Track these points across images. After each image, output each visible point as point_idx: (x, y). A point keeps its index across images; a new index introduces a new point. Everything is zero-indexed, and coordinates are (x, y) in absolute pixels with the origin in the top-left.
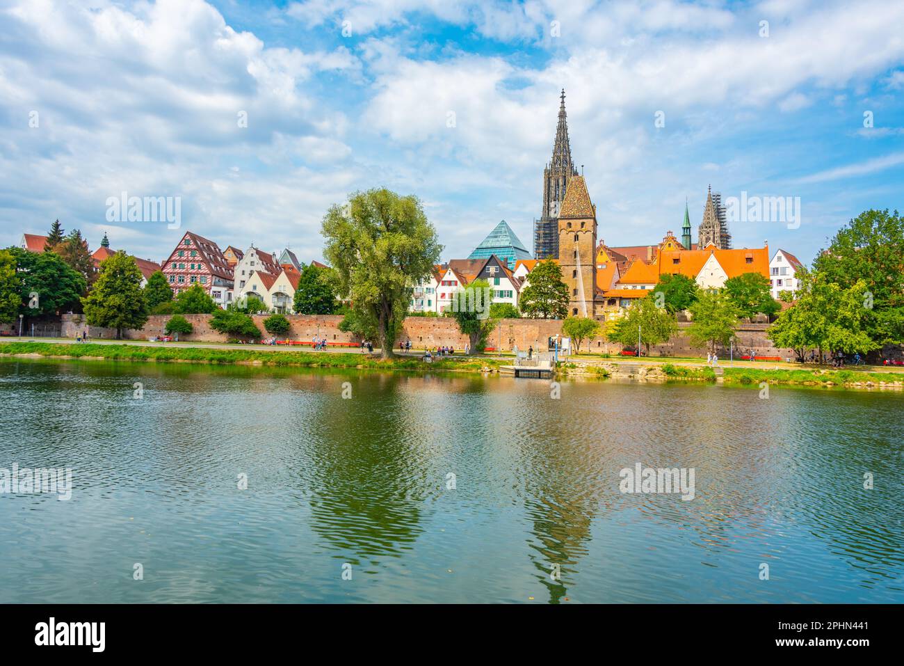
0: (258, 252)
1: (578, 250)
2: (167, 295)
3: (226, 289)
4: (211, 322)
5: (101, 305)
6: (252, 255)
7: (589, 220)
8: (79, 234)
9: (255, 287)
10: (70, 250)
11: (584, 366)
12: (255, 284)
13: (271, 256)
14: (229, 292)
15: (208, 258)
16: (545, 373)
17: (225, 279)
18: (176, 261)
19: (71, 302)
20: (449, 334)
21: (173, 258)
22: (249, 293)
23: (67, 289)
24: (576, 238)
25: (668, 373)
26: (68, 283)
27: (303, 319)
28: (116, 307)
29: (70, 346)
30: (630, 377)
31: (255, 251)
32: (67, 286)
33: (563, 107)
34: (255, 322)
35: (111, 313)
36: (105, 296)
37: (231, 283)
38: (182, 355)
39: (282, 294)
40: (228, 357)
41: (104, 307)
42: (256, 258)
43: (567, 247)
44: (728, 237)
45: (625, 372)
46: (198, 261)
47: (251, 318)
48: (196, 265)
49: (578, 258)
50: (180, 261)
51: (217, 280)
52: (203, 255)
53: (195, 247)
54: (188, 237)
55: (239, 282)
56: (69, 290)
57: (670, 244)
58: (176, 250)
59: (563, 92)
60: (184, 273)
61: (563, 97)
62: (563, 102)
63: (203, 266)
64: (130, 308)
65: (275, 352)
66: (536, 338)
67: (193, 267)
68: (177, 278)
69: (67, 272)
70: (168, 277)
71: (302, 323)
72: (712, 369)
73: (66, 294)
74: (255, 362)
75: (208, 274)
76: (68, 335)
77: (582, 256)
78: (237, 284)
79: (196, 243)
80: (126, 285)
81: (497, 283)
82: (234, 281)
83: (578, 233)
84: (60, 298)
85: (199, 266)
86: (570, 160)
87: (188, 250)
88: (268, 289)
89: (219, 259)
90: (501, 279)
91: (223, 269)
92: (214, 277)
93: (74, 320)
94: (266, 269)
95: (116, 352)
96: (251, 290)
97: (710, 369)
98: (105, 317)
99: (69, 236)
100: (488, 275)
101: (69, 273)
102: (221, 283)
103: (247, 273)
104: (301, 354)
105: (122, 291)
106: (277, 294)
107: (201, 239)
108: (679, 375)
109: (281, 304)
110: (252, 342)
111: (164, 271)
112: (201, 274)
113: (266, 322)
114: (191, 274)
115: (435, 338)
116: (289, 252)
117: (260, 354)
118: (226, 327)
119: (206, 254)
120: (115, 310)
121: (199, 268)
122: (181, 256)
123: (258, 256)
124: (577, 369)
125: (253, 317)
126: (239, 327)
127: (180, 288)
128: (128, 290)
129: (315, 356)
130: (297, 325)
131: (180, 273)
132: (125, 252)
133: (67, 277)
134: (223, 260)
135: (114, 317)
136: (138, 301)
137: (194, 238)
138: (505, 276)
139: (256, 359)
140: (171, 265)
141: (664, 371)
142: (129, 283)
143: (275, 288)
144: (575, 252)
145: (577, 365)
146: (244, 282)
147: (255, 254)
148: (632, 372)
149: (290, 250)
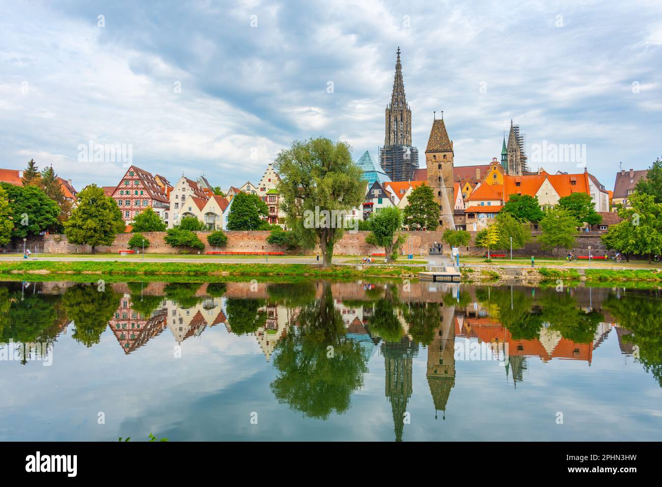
0: (188, 181)
1: (442, 176)
2: (118, 216)
3: (163, 210)
4: (166, 238)
5: (80, 227)
6: (183, 183)
7: (449, 153)
8: (51, 170)
9: (190, 209)
10: (45, 183)
11: (479, 270)
12: (190, 206)
13: (196, 183)
14: (166, 212)
15: (148, 186)
16: (456, 277)
17: (161, 202)
18: (123, 188)
19: (50, 224)
20: (352, 243)
21: (121, 187)
22: (186, 214)
23: (47, 214)
24: (440, 166)
25: (543, 275)
26: (48, 210)
27: (237, 234)
28: (92, 229)
29: (71, 263)
30: (516, 278)
31: (185, 180)
32: (47, 212)
33: (399, 61)
34: (199, 237)
35: (89, 234)
36: (83, 221)
37: (168, 205)
38: (165, 269)
39: (212, 214)
40: (202, 269)
41: (83, 229)
42: (186, 185)
43: (433, 173)
44: (525, 158)
45: (511, 274)
46: (140, 189)
47: (195, 234)
48: (139, 192)
49: (443, 182)
50: (126, 189)
51: (156, 203)
52: (143, 184)
53: (137, 177)
54: (132, 170)
55: (174, 204)
56: (49, 216)
57: (495, 168)
58: (123, 180)
59: (399, 50)
60: (129, 198)
61: (399, 53)
62: (399, 57)
63: (145, 192)
64: (103, 229)
65: (237, 264)
66: (419, 245)
67: (136, 193)
68: (124, 202)
69: (46, 201)
70: (117, 201)
71: (237, 237)
72: (576, 271)
73: (47, 219)
74: (224, 272)
75: (149, 198)
76: (50, 251)
77: (445, 180)
78: (172, 206)
79: (138, 175)
80: (99, 211)
81: (380, 202)
82: (169, 203)
83: (441, 163)
84: (43, 222)
85: (142, 192)
86: (405, 101)
87: (132, 180)
88: (201, 210)
89: (155, 186)
90: (383, 199)
91: (159, 194)
92: (154, 201)
93: (55, 239)
94: (195, 194)
95: (111, 268)
96: (187, 211)
97: (575, 271)
98: (85, 237)
99: (43, 172)
100: (373, 197)
101: (48, 202)
102: (160, 206)
103: (180, 197)
104: (259, 266)
105: (96, 216)
106: (208, 214)
107: (141, 170)
108: (552, 276)
109: (211, 222)
110: (199, 253)
111: (113, 197)
112: (143, 198)
113: (209, 238)
114: (135, 198)
115: (341, 248)
116: (203, 178)
117: (226, 266)
118: (178, 242)
119: (146, 183)
120: (92, 231)
121: (142, 194)
122: (127, 185)
123: (188, 184)
124: (474, 273)
125: (197, 233)
126: (188, 241)
127: (126, 210)
128: (100, 215)
129: (270, 267)
130: (232, 239)
131: (126, 198)
132: (96, 185)
133: (46, 205)
134: (158, 187)
135: (91, 237)
136: (108, 224)
137: (137, 170)
138: (387, 197)
139: (224, 270)
140: (119, 192)
141: (540, 273)
142: (101, 210)
143: (206, 209)
144: (439, 178)
145: (474, 269)
146: (178, 204)
147: (186, 182)
148: (517, 274)
149: (204, 177)
